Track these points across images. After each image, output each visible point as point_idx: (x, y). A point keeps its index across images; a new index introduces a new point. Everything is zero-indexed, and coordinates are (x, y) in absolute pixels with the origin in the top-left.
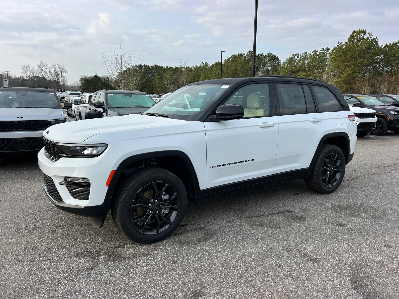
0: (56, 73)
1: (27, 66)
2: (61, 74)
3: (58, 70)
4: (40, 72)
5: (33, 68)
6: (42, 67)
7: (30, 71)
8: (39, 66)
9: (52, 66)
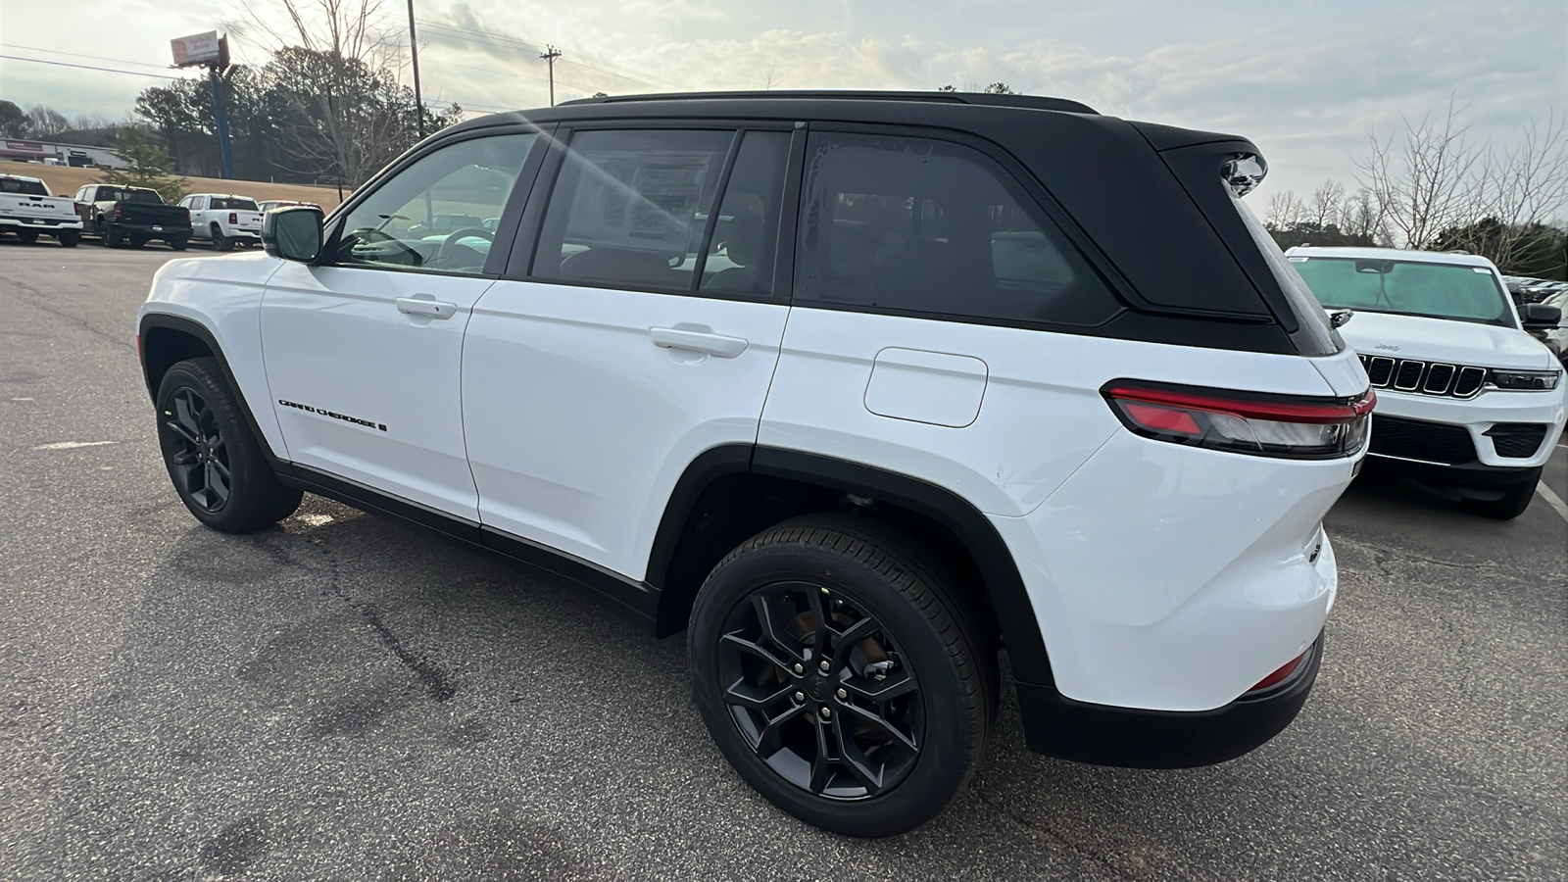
0: (1366, 212)
1: (1287, 196)
2: (1381, 218)
3: (1375, 206)
4: (1316, 211)
5: (1300, 202)
6: (1325, 197)
7: (1291, 208)
8: (1318, 195)
9: (1359, 195)
